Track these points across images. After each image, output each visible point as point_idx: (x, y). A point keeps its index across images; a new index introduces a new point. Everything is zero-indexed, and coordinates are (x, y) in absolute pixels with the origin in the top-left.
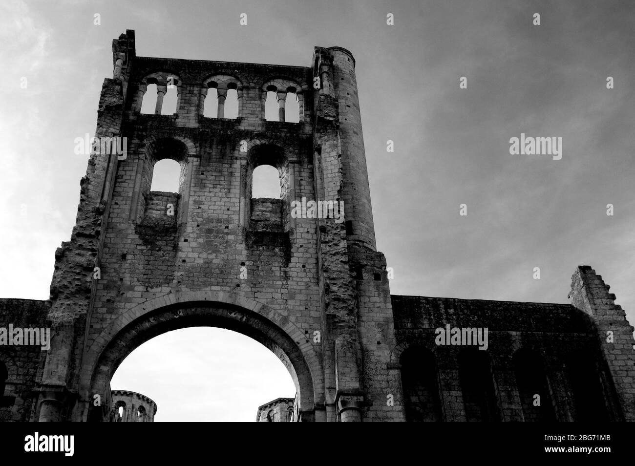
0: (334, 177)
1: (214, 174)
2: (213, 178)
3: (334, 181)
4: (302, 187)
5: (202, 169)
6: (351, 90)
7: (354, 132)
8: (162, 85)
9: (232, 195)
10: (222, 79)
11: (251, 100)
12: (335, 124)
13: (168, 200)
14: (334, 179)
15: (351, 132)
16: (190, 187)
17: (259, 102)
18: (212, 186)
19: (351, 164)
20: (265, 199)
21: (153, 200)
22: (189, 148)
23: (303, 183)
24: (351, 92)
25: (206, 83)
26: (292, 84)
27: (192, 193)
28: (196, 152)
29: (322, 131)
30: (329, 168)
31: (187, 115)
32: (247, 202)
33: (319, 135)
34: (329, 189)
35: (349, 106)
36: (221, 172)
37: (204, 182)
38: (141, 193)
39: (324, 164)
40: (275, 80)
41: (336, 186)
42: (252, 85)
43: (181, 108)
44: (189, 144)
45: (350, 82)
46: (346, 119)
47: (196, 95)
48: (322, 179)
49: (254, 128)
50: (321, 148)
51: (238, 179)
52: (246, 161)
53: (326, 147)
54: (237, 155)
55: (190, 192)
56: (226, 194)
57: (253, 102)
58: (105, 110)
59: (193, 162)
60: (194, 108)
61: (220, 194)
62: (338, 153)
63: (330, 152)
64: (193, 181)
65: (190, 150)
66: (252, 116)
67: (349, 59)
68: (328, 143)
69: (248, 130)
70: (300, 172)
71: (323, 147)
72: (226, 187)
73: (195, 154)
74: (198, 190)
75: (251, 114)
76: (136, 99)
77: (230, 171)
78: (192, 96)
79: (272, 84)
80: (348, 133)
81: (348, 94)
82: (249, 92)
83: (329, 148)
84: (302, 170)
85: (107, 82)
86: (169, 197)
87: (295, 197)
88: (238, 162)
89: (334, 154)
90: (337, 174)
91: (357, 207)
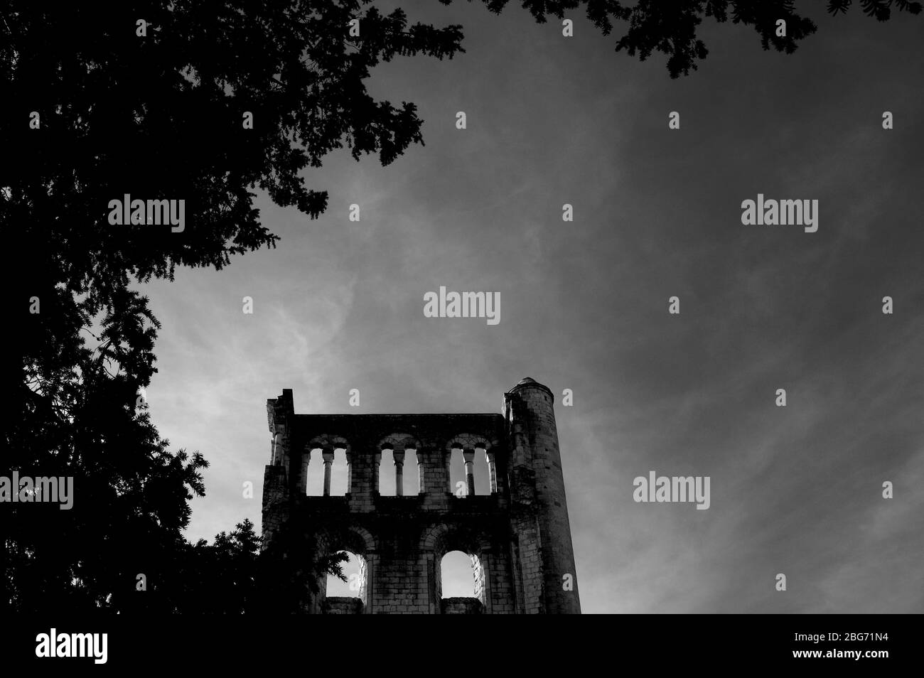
0: (535, 578)
1: (398, 575)
2: (396, 580)
3: (535, 583)
4: (499, 585)
5: (384, 569)
6: (549, 443)
7: (556, 504)
8: (328, 452)
9: (420, 602)
10: (398, 438)
11: (434, 467)
12: (533, 507)
13: (347, 607)
14: (534, 581)
15: (552, 504)
16: (372, 594)
17: (443, 469)
18: (396, 591)
19: (553, 549)
20: (457, 598)
21: (330, 609)
22: (367, 541)
23: (500, 579)
24: (551, 447)
25: (379, 446)
26: (481, 440)
27: (375, 602)
28: (375, 546)
29: (518, 517)
30: (529, 566)
31: (362, 494)
32: (437, 607)
33: (515, 521)
34: (530, 595)
35: (548, 468)
36: (405, 571)
37: (387, 586)
38: (317, 604)
39: (522, 561)
40: (460, 435)
41: (537, 590)
42: (434, 445)
43: (354, 485)
44: (367, 536)
45: (548, 431)
46: (545, 487)
47: (369, 466)
48: (521, 579)
49: (439, 507)
50: (518, 538)
51: (426, 580)
52: (433, 555)
53: (523, 536)
54: (422, 548)
55: (372, 601)
56: (413, 601)
57: (435, 470)
58: (270, 509)
59: (372, 561)
60: (367, 485)
61: (407, 601)
62: (537, 546)
63: (528, 545)
64: (374, 586)
65: (368, 545)
66: (436, 490)
67: (546, 397)
68: (525, 532)
69: (432, 510)
70: (495, 564)
71: (521, 537)
72: (412, 591)
73: (374, 549)
74: (381, 598)
75: (435, 487)
76: (300, 475)
77: (415, 569)
78: (365, 468)
79: (456, 441)
80: (548, 506)
81: (547, 450)
82: (431, 456)
83: (528, 538)
84: (498, 562)
85: (268, 470)
86: (349, 603)
87: (491, 598)
88: (424, 556)
89: (533, 547)
90: (537, 575)
91: (563, 607)
